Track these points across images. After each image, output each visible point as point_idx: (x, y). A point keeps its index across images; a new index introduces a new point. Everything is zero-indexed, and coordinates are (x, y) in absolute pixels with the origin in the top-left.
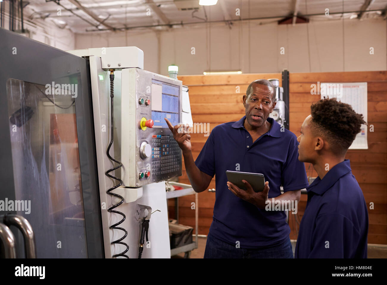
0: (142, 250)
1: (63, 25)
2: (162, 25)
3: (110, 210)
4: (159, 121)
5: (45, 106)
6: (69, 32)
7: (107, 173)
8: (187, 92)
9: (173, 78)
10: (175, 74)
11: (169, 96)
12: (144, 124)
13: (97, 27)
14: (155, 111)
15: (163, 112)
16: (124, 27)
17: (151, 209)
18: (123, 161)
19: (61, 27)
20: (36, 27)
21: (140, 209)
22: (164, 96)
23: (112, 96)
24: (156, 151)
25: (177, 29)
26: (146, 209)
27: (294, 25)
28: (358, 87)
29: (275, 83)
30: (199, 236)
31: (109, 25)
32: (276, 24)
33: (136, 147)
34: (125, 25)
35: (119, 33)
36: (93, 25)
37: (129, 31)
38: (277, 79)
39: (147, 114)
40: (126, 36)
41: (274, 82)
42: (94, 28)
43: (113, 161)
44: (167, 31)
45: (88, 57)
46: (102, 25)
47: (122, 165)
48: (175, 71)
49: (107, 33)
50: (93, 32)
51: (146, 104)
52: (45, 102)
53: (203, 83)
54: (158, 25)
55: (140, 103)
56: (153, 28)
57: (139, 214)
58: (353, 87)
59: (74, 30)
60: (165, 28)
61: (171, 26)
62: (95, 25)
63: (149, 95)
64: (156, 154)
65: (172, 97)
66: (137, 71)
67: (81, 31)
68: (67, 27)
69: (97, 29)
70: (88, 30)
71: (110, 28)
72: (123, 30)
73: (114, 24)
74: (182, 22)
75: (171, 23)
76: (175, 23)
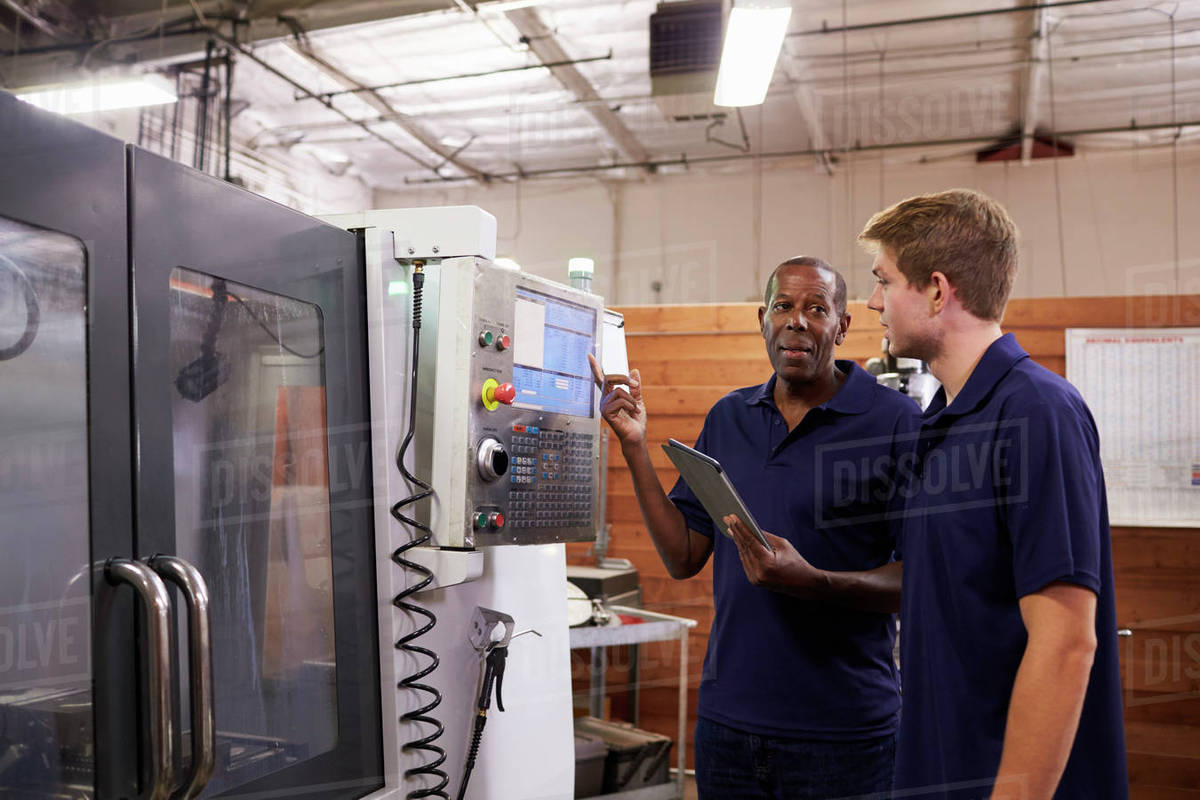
0: (484, 724)
1: (339, 164)
2: (626, 166)
3: (398, 601)
4: (535, 393)
5: (266, 366)
6: (356, 184)
7: (395, 511)
8: (619, 327)
9: (581, 289)
10: (585, 278)
11: (563, 332)
12: (491, 394)
13: (436, 170)
14: (524, 367)
15: (545, 371)
16: (514, 170)
17: (513, 621)
18: (437, 484)
19: (337, 171)
20: (264, 172)
21: (484, 621)
22: (552, 331)
23: (417, 326)
24: (522, 465)
25: (670, 175)
26: (500, 622)
27: (1027, 162)
28: (1181, 341)
31: (470, 164)
32: (971, 162)
33: (470, 448)
34: (516, 164)
35: (499, 188)
36: (424, 165)
37: (530, 182)
39: (499, 372)
40: (518, 197)
42: (428, 174)
43: (410, 482)
44: (642, 181)
45: (361, 231)
46: (449, 164)
47: (432, 493)
48: (586, 273)
49: (466, 188)
50: (425, 186)
51: (500, 348)
52: (266, 354)
53: (719, 326)
54: (615, 166)
55: (482, 344)
56: (600, 172)
57: (480, 633)
58: (1164, 340)
59: (372, 181)
60: (635, 173)
61: (652, 167)
62: (431, 164)
63: (507, 326)
64: (521, 475)
65: (573, 335)
66: (477, 264)
67: (391, 182)
68: (352, 171)
69: (437, 177)
70: (410, 179)
71: (473, 174)
72: (513, 178)
73: (487, 162)
74: (684, 155)
75: (654, 160)
76: (665, 158)
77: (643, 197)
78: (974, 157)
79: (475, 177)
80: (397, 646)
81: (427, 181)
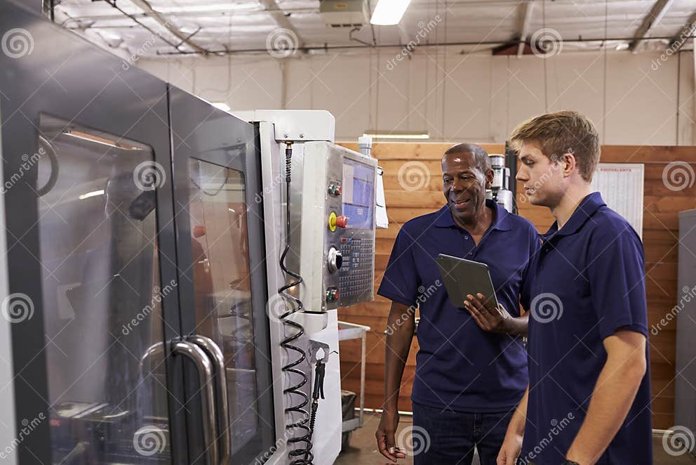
0: (317, 408)
1: (115, 41)
3: (284, 344)
7: (281, 291)
8: (381, 175)
9: (366, 154)
10: (368, 148)
11: (361, 182)
12: (333, 221)
13: (177, 47)
14: (346, 204)
15: (354, 205)
16: (224, 49)
17: (329, 347)
19: (113, 45)
22: (356, 181)
23: (288, 180)
24: (346, 261)
25: (316, 55)
26: (321, 348)
27: (520, 56)
28: (630, 170)
29: (498, 161)
30: (365, 409)
31: (197, 45)
32: (489, 55)
33: (324, 255)
34: (226, 46)
35: (215, 59)
36: (170, 43)
37: (233, 56)
38: (502, 155)
39: (336, 208)
40: (230, 65)
41: (496, 159)
42: (172, 49)
44: (299, 58)
45: (257, 123)
46: (184, 44)
47: (301, 280)
48: (368, 144)
49: (194, 59)
50: (168, 56)
51: (337, 194)
55: (330, 192)
57: (311, 355)
58: (621, 170)
60: (297, 53)
61: (306, 50)
62: (174, 43)
63: (339, 181)
64: (346, 266)
65: (365, 182)
66: (328, 146)
67: (147, 53)
68: (123, 45)
69: (177, 51)
70: (160, 52)
71: (198, 51)
72: (222, 54)
73: (206, 43)
74: (326, 44)
75: (307, 46)
76: (313, 46)
77: (300, 68)
78: (491, 52)
79: (201, 53)
80: (283, 369)
81: (171, 53)
